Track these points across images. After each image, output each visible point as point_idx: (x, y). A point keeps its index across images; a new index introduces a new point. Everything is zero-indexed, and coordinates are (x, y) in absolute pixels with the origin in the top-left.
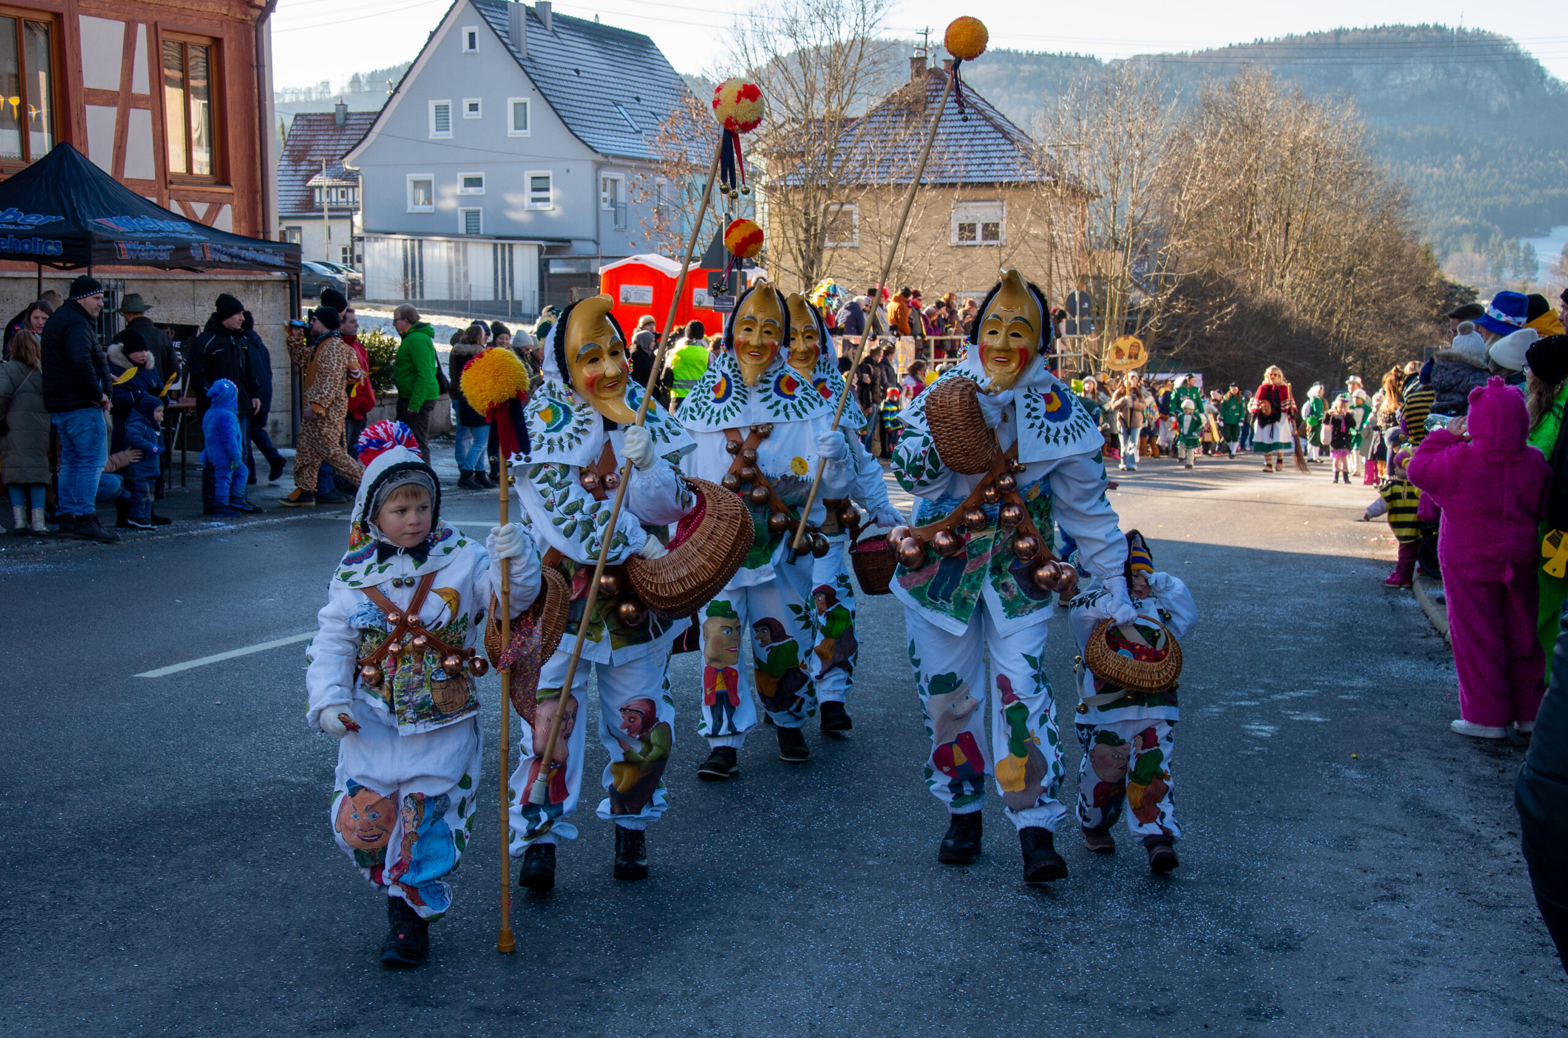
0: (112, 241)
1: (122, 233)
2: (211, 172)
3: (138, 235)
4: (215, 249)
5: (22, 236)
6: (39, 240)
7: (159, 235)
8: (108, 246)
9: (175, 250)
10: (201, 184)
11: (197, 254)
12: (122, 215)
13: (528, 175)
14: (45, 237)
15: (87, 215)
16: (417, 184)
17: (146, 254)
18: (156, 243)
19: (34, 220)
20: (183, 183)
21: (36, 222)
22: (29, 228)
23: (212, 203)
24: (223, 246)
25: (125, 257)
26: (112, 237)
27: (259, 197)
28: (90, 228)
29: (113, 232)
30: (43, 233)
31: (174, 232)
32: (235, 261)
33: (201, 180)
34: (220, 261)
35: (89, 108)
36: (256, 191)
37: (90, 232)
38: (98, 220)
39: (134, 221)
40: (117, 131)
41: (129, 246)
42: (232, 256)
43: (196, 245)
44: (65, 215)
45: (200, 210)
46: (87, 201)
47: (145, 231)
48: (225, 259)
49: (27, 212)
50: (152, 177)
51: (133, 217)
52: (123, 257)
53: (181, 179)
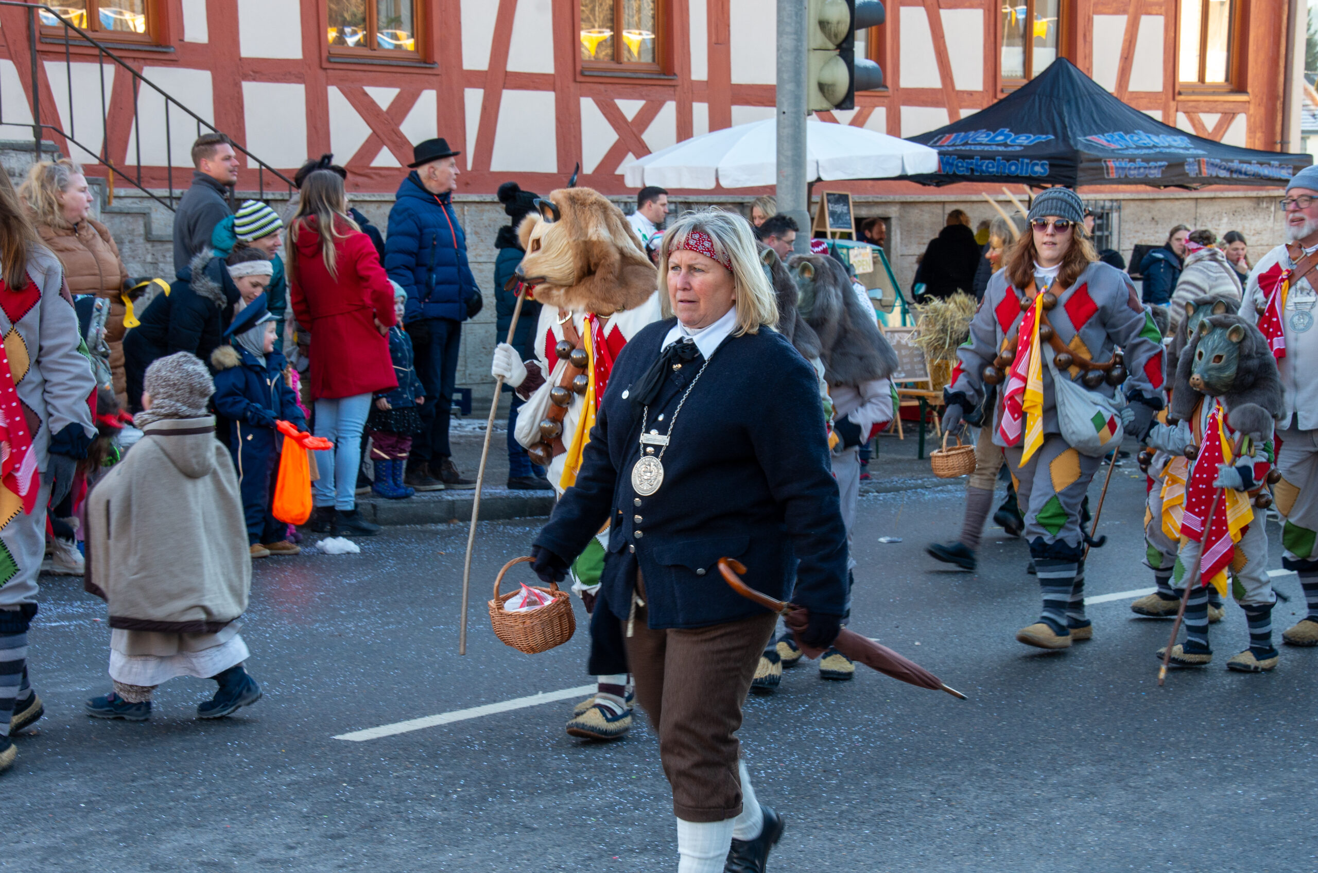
0: (1099, 160)
1: (1113, 150)
2: (1227, 80)
3: (1130, 152)
4: (1212, 164)
5: (1010, 158)
6: (1026, 161)
7: (1152, 151)
8: (1094, 165)
9: (1169, 166)
10: (1214, 93)
11: (1191, 170)
12: (1115, 131)
14: (1032, 158)
15: (1078, 132)
17: (1135, 172)
18: (1146, 159)
19: (1023, 140)
20: (1194, 93)
21: (1026, 143)
22: (1018, 148)
23: (1225, 113)
24: (1222, 160)
25: (1113, 175)
26: (1100, 155)
27: (1279, 105)
28: (1080, 147)
29: (1103, 149)
30: (1031, 154)
31: (1170, 147)
32: (1235, 176)
33: (1215, 90)
34: (1217, 177)
35: (1097, 19)
36: (1277, 98)
37: (1077, 151)
38: (1089, 138)
39: (1127, 137)
40: (1125, 41)
41: (1117, 164)
42: (1231, 171)
43: (1191, 160)
44: (1055, 134)
45: (1210, 121)
46: (1079, 117)
47: (1138, 148)
48: (1223, 174)
49: (1018, 132)
50: (1159, 88)
51: (1127, 133)
52: (1111, 176)
53: (1191, 89)
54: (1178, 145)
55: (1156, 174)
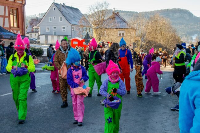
2: (17, 26)
3: (6, 35)
9: (11, 37)
10: (15, 28)
13: (62, 27)
16: (47, 28)
17: (7, 38)
18: (8, 36)
23: (17, 31)
25: (4, 38)
26: (2, 35)
36: (23, 29)
40: (4, 21)
41: (4, 36)
43: (14, 36)
45: (15, 32)
53: (12, 27)
54: (12, 34)
55: (9, 38)
